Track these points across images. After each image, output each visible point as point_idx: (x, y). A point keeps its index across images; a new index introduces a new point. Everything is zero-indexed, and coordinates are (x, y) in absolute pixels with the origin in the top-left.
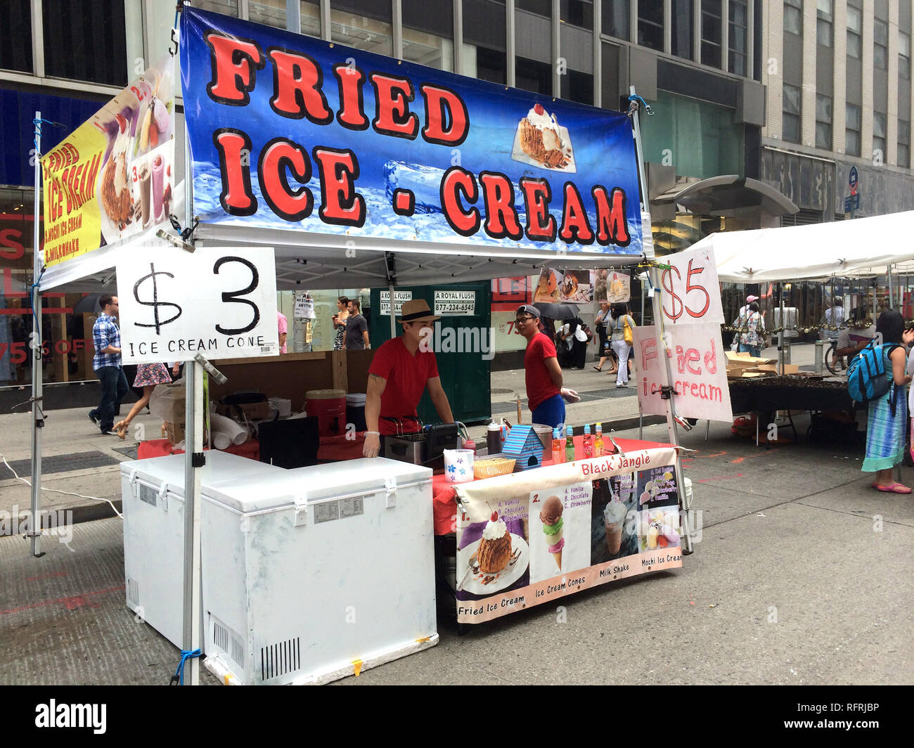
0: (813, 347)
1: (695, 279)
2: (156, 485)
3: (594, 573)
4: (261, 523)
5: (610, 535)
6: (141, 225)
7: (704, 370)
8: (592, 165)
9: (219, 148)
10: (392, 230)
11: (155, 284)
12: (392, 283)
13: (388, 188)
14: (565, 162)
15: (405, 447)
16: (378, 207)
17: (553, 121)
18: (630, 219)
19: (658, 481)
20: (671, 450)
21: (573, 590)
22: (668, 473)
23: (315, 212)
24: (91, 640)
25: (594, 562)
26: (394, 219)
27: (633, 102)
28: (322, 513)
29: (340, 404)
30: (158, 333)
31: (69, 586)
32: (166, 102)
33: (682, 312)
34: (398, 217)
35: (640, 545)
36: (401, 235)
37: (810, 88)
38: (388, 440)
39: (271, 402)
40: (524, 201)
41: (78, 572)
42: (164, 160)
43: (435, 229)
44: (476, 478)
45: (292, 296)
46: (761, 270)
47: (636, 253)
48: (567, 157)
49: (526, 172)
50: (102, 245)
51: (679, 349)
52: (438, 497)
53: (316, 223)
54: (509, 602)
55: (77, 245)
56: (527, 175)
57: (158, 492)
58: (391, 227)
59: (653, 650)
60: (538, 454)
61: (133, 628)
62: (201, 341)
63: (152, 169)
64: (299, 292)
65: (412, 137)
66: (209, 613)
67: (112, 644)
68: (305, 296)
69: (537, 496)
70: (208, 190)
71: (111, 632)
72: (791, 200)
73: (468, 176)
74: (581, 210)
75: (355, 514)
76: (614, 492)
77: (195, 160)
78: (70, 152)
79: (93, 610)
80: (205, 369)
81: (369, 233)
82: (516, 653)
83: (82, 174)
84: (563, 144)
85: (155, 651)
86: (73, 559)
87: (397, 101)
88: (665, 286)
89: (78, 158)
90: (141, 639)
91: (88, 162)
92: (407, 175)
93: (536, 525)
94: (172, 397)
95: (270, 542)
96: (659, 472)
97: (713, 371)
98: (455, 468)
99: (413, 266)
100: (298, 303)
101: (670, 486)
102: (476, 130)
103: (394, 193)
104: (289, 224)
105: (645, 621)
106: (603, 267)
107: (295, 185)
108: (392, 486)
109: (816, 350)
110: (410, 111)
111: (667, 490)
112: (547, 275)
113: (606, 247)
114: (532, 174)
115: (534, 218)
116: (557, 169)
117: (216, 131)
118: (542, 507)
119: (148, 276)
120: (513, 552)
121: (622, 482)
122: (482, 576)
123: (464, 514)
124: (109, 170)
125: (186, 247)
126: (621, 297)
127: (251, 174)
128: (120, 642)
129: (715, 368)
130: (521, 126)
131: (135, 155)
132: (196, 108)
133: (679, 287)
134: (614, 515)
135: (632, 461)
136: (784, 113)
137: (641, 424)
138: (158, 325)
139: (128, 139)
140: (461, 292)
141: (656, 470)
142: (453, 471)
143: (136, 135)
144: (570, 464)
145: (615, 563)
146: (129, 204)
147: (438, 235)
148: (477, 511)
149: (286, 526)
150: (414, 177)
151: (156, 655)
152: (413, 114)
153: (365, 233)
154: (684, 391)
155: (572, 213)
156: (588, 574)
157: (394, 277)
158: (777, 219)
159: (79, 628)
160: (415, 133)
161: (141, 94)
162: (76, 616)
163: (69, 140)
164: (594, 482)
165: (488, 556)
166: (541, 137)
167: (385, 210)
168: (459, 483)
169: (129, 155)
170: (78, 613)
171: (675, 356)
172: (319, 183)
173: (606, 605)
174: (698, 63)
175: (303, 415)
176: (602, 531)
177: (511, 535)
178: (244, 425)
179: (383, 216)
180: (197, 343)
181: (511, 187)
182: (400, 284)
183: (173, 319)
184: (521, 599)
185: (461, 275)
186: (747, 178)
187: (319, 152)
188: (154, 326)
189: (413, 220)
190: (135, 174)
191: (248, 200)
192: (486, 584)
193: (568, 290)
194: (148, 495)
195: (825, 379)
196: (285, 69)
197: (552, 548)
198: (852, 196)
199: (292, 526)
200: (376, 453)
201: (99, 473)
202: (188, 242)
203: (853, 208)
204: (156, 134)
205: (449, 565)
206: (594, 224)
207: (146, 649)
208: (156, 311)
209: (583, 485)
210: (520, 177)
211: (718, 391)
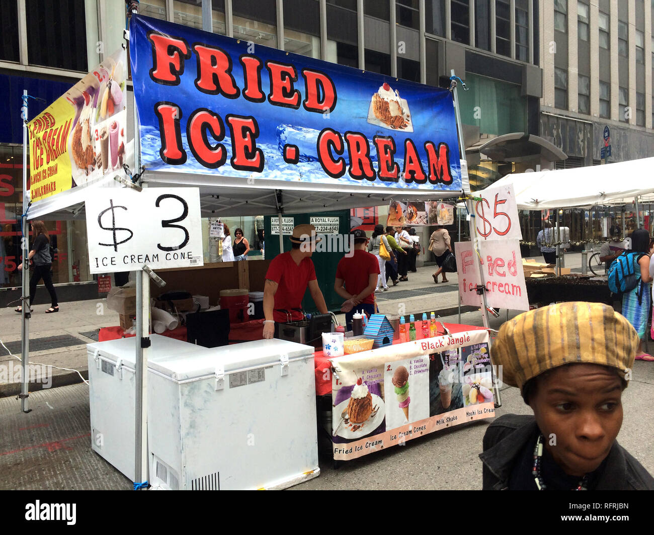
0: (580, 255)
1: (500, 208)
2: (113, 360)
3: (432, 422)
4: (192, 388)
5: (443, 394)
6: (102, 172)
7: (507, 273)
8: (424, 126)
9: (159, 116)
10: (283, 174)
11: (113, 214)
12: (280, 212)
13: (280, 144)
14: (405, 124)
15: (294, 331)
16: (273, 157)
17: (396, 95)
18: (453, 165)
19: (476, 354)
20: (485, 331)
21: (418, 435)
22: (483, 348)
23: (228, 161)
24: (67, 474)
25: (432, 414)
26: (284, 166)
27: (453, 81)
28: (235, 380)
29: (244, 300)
30: (116, 250)
31: (50, 434)
32: (119, 83)
33: (491, 231)
34: (287, 165)
35: (464, 401)
36: (290, 178)
37: (573, 70)
38: (281, 326)
39: (195, 298)
40: (376, 153)
41: (55, 424)
42: (119, 125)
43: (314, 173)
44: (345, 354)
45: (208, 222)
46: (544, 200)
47: (457, 189)
48: (407, 121)
49: (378, 132)
50: (73, 187)
51: (489, 258)
52: (319, 368)
53: (228, 170)
54: (371, 444)
55: (55, 186)
56: (379, 134)
57: (115, 366)
58: (283, 172)
59: (476, 479)
60: (390, 335)
61: (97, 465)
62: (147, 256)
63: (109, 131)
64: (213, 219)
65: (297, 107)
66: (153, 454)
67: (82, 477)
68: (217, 221)
69: (390, 366)
70: (151, 146)
71: (80, 468)
72: (561, 150)
73: (337, 135)
74: (417, 158)
75: (258, 381)
76: (445, 363)
77: (141, 125)
78: (48, 119)
79: (67, 452)
80: (150, 276)
81: (266, 176)
82: (377, 482)
83: (57, 135)
84: (404, 111)
85: (114, 482)
86: (52, 414)
87: (285, 82)
88: (478, 213)
89: (54, 123)
90: (103, 473)
91: (62, 126)
92: (292, 135)
93: (389, 387)
94: (124, 296)
95: (198, 401)
96: (477, 348)
97: (514, 274)
98: (330, 346)
99: (295, 199)
100: (212, 227)
101: (485, 358)
102: (341, 102)
103: (284, 148)
104: (210, 170)
105: (469, 457)
106: (434, 199)
107: (213, 143)
108: (285, 360)
109: (582, 257)
110: (295, 89)
111: (482, 361)
112: (394, 206)
113: (436, 185)
114: (382, 133)
115: (384, 165)
116: (399, 130)
117: (157, 103)
118: (393, 375)
119: (108, 209)
120: (373, 407)
121: (451, 355)
122: (351, 425)
123: (337, 380)
124: (77, 132)
125: (136, 188)
126: (447, 221)
127: (182, 135)
128: (88, 476)
129: (515, 272)
130: (373, 99)
131: (97, 121)
132: (142, 87)
133: (489, 214)
134: (446, 380)
135: (457, 340)
136: (556, 88)
137: (459, 311)
138: (116, 245)
139: (91, 109)
140: (329, 218)
141: (475, 346)
142: (329, 349)
143: (97, 106)
144: (413, 342)
145: (447, 415)
146: (92, 156)
147: (316, 177)
148: (347, 378)
149: (208, 390)
150: (298, 135)
151: (114, 485)
152: (296, 90)
153: (264, 176)
154: (493, 288)
155: (411, 161)
156: (428, 423)
157: (281, 207)
158: (552, 164)
159: (57, 466)
160: (299, 104)
161: (101, 77)
162: (55, 456)
163: (48, 110)
164: (431, 355)
165: (355, 411)
166: (388, 106)
167: (278, 160)
168: (334, 357)
169: (92, 121)
170: (56, 454)
171: (486, 263)
172: (231, 141)
173: (440, 445)
174: (494, 53)
175: (218, 308)
176: (437, 391)
177: (372, 395)
178: (175, 316)
179: (277, 164)
180: (144, 257)
181: (367, 142)
182: (286, 212)
183: (127, 240)
184: (380, 442)
185: (330, 206)
186: (531, 135)
187: (230, 118)
188: (113, 245)
189: (298, 167)
190: (97, 135)
191: (180, 153)
192: (354, 431)
193: (411, 217)
194: (108, 368)
195: (591, 279)
196: (205, 59)
197: (401, 405)
198: (606, 147)
199: (213, 390)
200: (272, 335)
201: (69, 351)
202: (137, 184)
203: (606, 156)
204: (112, 106)
205: (327, 417)
206: (426, 169)
207: (106, 481)
208: (114, 234)
209: (422, 357)
210: (374, 135)
211: (518, 289)
